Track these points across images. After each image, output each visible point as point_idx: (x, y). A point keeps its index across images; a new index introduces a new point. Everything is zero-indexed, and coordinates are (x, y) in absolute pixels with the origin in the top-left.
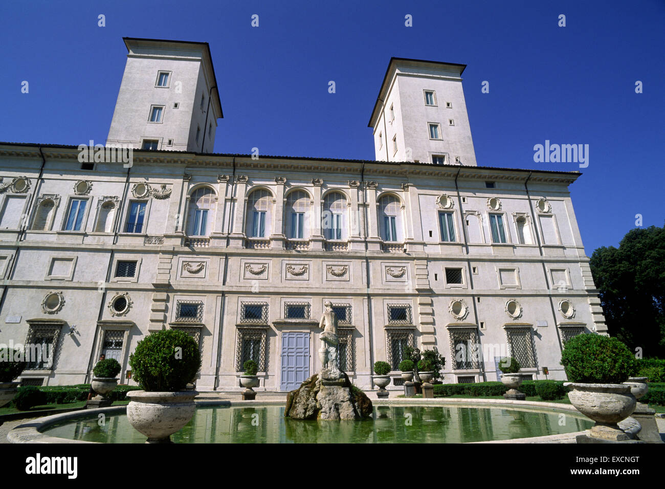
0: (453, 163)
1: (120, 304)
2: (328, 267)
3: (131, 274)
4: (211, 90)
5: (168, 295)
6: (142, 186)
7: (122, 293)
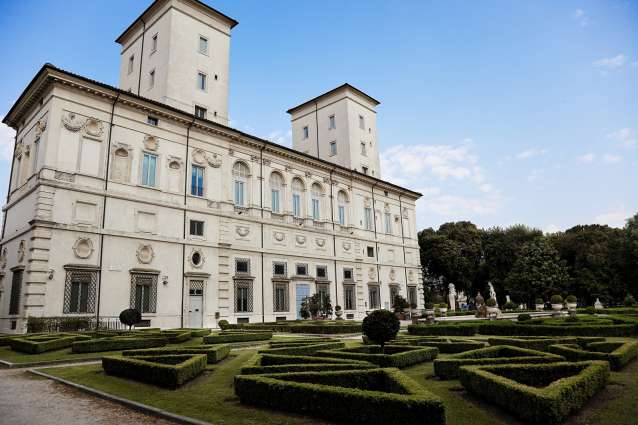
1: (196, 258)
3: (200, 233)
6: (200, 151)
7: (197, 249)
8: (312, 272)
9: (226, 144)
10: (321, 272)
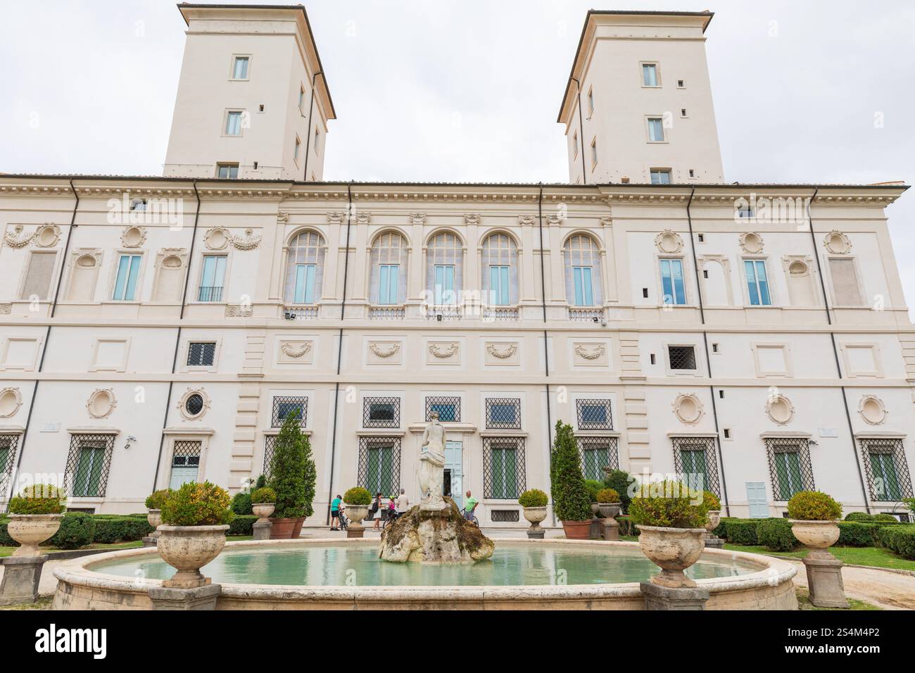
0: (687, 180)
1: (195, 404)
2: (489, 346)
3: (208, 360)
4: (314, 78)
5: (260, 390)
6: (218, 232)
7: (195, 388)
8: (474, 414)
9: (273, 208)
10: (503, 412)
